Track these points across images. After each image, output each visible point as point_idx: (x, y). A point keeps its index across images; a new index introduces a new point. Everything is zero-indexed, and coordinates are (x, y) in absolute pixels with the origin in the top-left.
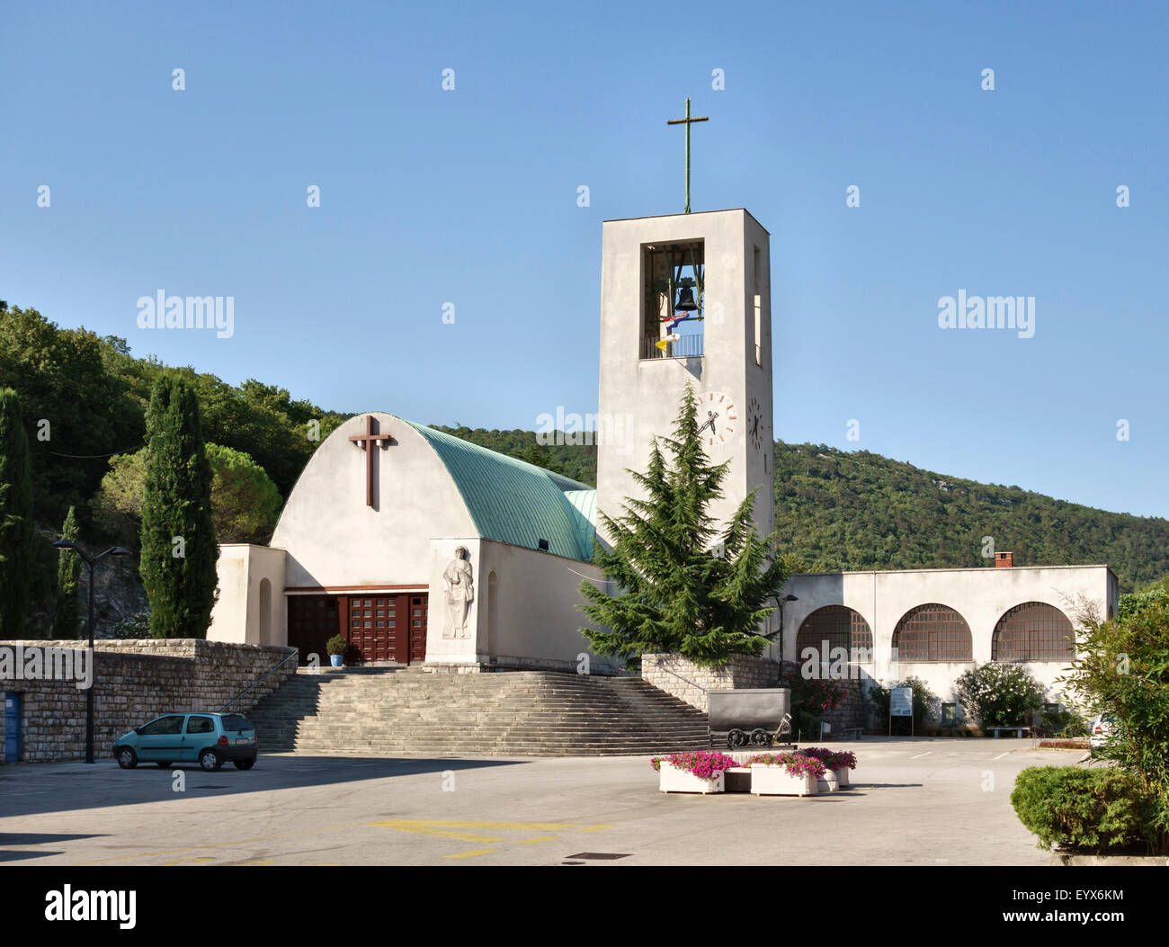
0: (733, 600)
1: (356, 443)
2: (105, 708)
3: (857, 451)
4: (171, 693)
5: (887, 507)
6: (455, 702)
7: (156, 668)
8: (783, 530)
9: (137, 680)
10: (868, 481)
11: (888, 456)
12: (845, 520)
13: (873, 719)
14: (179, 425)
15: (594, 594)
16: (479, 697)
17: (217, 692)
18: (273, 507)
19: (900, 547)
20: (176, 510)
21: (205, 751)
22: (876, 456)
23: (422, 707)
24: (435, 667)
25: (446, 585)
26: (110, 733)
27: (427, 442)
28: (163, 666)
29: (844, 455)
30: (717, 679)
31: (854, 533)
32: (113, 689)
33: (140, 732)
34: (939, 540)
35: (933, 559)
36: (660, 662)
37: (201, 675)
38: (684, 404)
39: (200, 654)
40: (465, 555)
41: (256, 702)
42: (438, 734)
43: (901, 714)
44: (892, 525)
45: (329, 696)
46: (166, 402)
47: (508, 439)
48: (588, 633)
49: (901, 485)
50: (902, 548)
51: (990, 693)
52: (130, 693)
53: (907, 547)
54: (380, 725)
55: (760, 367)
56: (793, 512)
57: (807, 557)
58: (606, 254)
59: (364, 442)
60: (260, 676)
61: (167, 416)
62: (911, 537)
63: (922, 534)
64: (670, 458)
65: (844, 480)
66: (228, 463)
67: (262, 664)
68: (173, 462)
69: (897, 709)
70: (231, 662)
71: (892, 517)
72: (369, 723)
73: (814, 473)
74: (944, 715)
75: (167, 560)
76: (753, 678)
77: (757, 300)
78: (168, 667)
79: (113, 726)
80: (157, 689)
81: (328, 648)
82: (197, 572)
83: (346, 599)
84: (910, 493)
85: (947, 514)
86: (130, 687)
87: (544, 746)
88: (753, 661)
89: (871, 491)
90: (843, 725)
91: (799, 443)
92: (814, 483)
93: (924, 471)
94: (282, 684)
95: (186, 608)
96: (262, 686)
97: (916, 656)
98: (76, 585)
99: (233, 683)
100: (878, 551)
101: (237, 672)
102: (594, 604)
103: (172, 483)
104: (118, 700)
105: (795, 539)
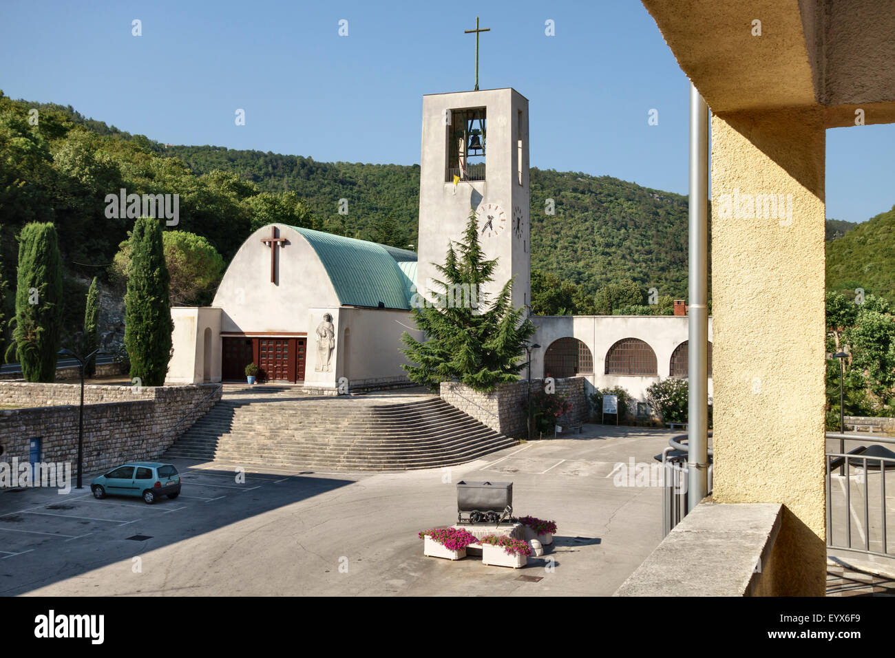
0: (498, 349)
1: (265, 243)
2: (95, 439)
3: (602, 175)
4: (139, 424)
5: (621, 212)
6: (316, 427)
7: (129, 409)
8: (555, 226)
9: (116, 419)
10: (609, 195)
11: (621, 179)
12: (594, 220)
13: (592, 412)
14: (149, 250)
15: (411, 342)
16: (332, 424)
17: (168, 419)
18: (220, 269)
19: (629, 236)
20: (147, 303)
21: (147, 491)
22: (614, 179)
23: (296, 429)
24: (310, 390)
25: (318, 337)
26: (98, 455)
27: (308, 243)
28: (134, 408)
29: (594, 179)
30: (488, 400)
31: (600, 228)
32: (100, 427)
33: (108, 476)
34: (654, 232)
35: (650, 244)
36: (452, 388)
37: (159, 410)
38: (469, 220)
39: (158, 397)
40: (329, 318)
41: (194, 422)
42: (304, 452)
43: (610, 412)
44: (624, 223)
45: (240, 418)
46: (142, 234)
47: (385, 170)
48: (407, 367)
49: (630, 198)
50: (630, 238)
51: (668, 400)
52: (111, 428)
53: (633, 237)
54: (268, 442)
55: (522, 186)
56: (562, 215)
57: (569, 243)
58: (425, 116)
59: (270, 242)
60: (197, 405)
61: (143, 244)
62: (636, 230)
63: (643, 228)
64: (460, 257)
65: (594, 194)
66: (191, 246)
67: (198, 397)
68: (145, 273)
69: (607, 409)
70: (178, 399)
71: (624, 218)
72: (262, 440)
73: (575, 190)
74: (639, 411)
75: (140, 334)
76: (512, 396)
77: (520, 143)
78: (137, 408)
79: (100, 450)
80: (129, 422)
81: (246, 371)
82: (158, 341)
83: (257, 340)
84: (635, 202)
85: (659, 216)
86: (112, 424)
87: (370, 462)
88: (512, 385)
89: (611, 202)
90: (572, 419)
91: (566, 172)
92: (575, 197)
93: (644, 188)
94: (212, 408)
95: (151, 364)
96: (199, 411)
97: (621, 371)
98: (95, 326)
99: (180, 412)
100: (615, 239)
101: (182, 405)
102: (411, 348)
103: (144, 286)
104: (104, 433)
105: (563, 232)
